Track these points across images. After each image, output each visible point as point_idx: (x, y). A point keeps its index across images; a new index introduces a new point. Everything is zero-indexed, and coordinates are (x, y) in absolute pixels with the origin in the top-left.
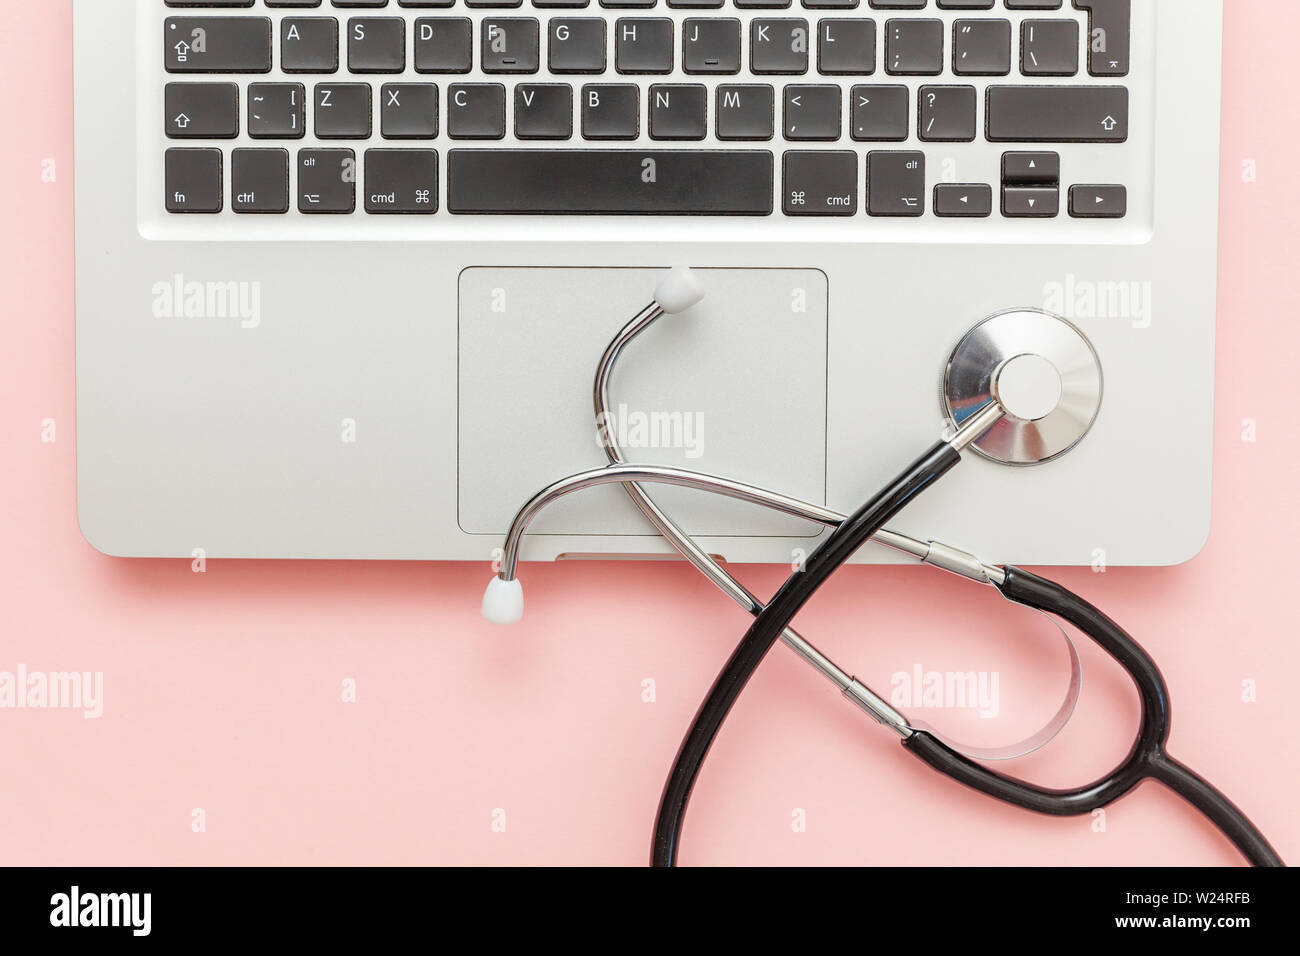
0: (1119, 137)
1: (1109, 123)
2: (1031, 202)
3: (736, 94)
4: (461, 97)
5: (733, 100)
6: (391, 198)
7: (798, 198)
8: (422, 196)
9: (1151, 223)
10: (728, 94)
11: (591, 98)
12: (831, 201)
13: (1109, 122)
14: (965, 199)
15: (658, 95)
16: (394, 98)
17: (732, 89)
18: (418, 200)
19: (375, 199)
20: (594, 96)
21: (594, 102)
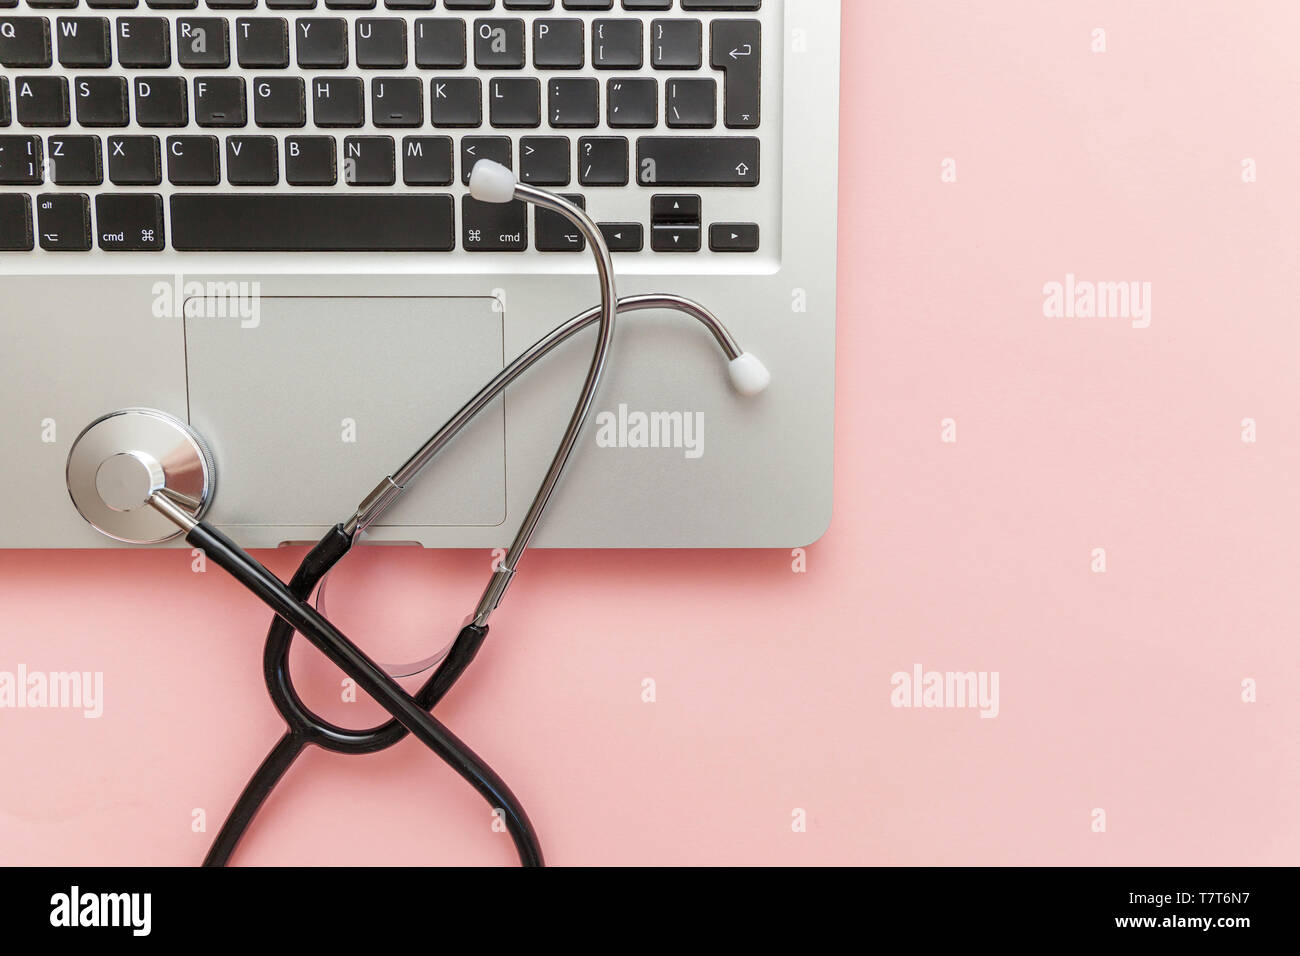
0: (752, 181)
1: (741, 170)
2: (676, 238)
3: (419, 145)
4: (178, 148)
5: (416, 150)
6: (120, 237)
7: (475, 236)
8: (148, 235)
9: (778, 256)
10: (411, 144)
11: (292, 149)
12: (503, 238)
13: (742, 168)
14: (618, 236)
15: (351, 145)
16: (119, 148)
17: (415, 140)
18: (144, 239)
19: (107, 238)
20: (294, 146)
21: (295, 152)
